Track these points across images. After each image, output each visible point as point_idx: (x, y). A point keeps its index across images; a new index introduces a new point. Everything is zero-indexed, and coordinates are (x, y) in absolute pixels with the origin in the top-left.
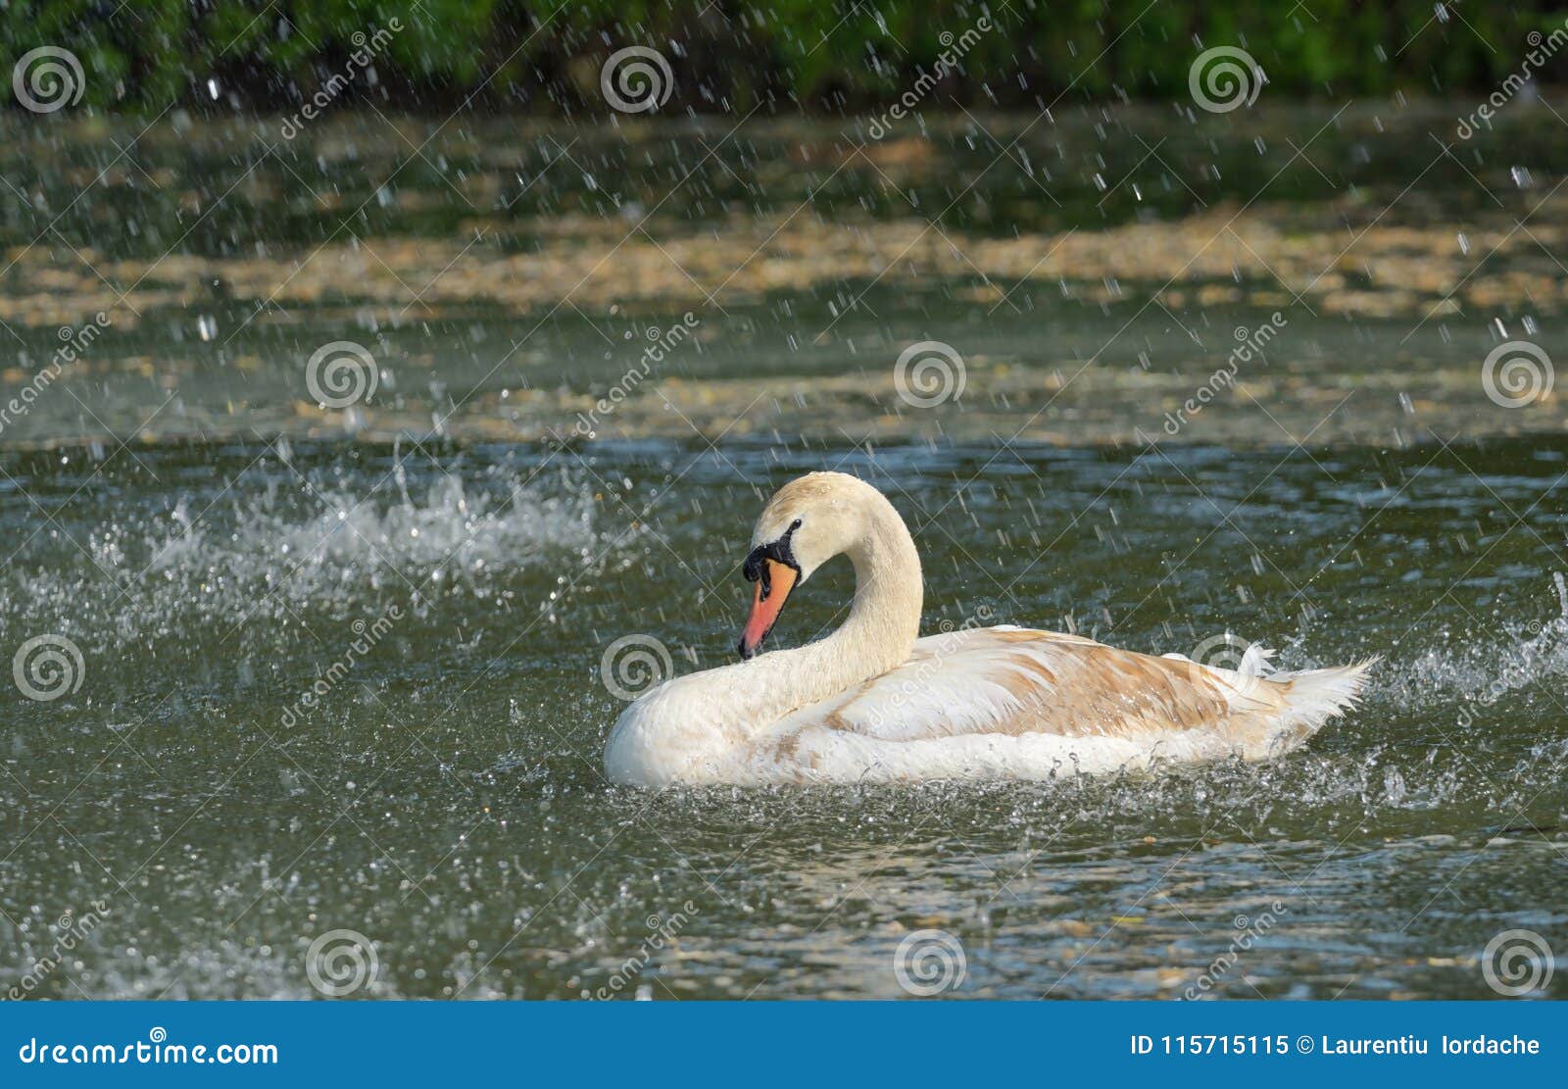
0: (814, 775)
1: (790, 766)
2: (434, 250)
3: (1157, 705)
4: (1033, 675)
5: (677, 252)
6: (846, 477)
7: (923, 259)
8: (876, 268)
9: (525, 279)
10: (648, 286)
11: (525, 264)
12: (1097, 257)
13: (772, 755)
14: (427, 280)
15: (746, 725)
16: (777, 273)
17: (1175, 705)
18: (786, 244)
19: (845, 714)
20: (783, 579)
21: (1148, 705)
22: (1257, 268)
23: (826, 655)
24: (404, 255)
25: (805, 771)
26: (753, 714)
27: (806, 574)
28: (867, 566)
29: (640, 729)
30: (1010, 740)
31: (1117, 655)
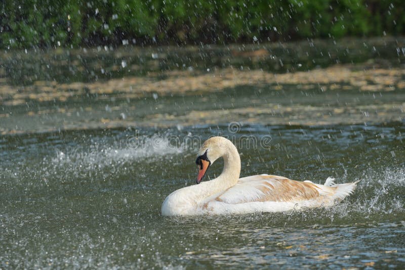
0: (212, 213)
1: (206, 211)
2: (140, 80)
3: (300, 193)
4: (269, 187)
5: (201, 79)
6: (222, 138)
7: (262, 79)
8: (251, 82)
9: (163, 86)
10: (194, 88)
11: (163, 83)
12: (306, 78)
13: (202, 208)
14: (139, 87)
15: (196, 200)
16: (226, 84)
17: (305, 194)
18: (228, 76)
19: (220, 197)
20: (206, 164)
21: (298, 194)
22: (346, 80)
23: (216, 183)
24: (133, 81)
25: (210, 212)
26: (198, 197)
27: (212, 162)
28: (227, 160)
29: (169, 202)
30: (262, 203)
31: (291, 181)
